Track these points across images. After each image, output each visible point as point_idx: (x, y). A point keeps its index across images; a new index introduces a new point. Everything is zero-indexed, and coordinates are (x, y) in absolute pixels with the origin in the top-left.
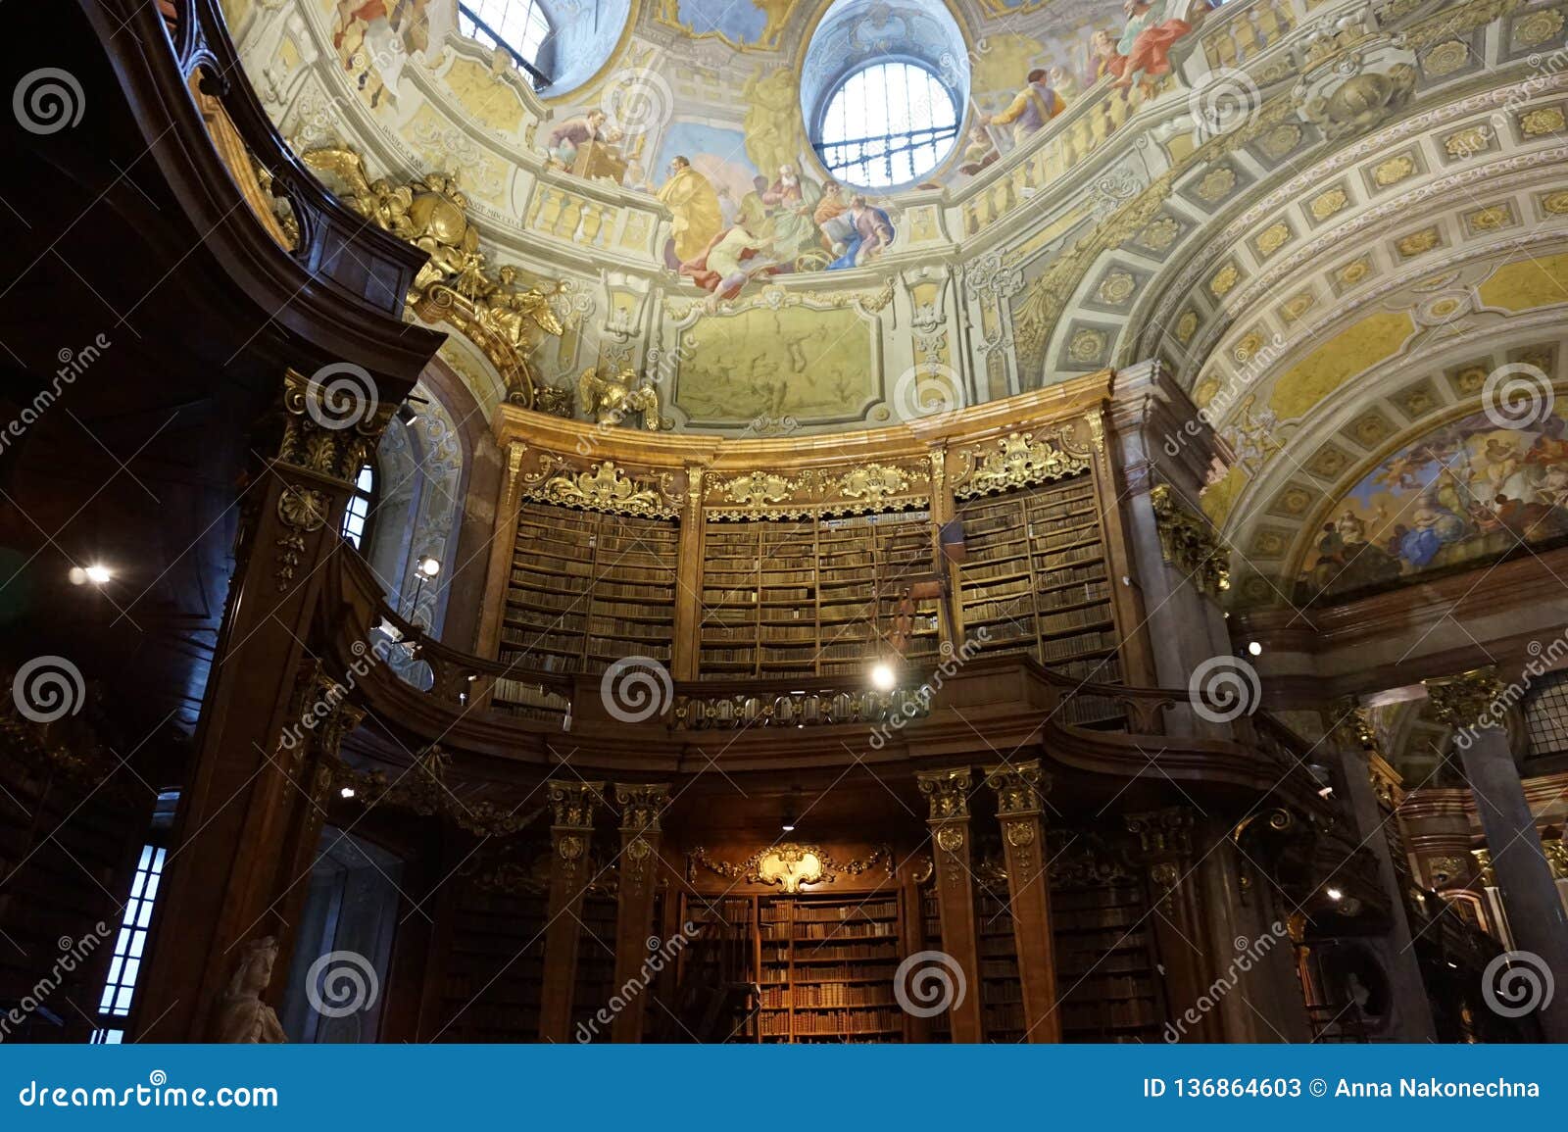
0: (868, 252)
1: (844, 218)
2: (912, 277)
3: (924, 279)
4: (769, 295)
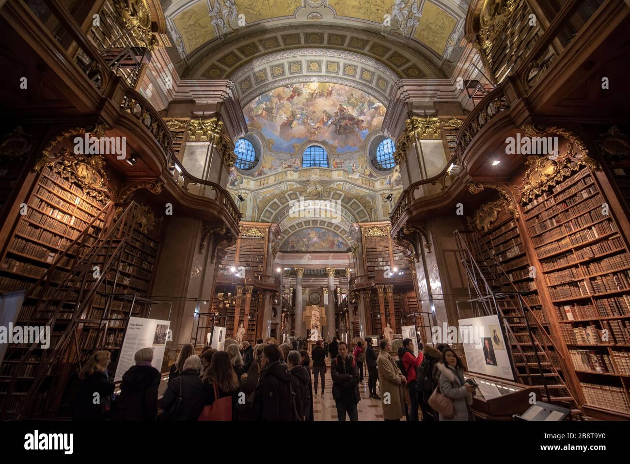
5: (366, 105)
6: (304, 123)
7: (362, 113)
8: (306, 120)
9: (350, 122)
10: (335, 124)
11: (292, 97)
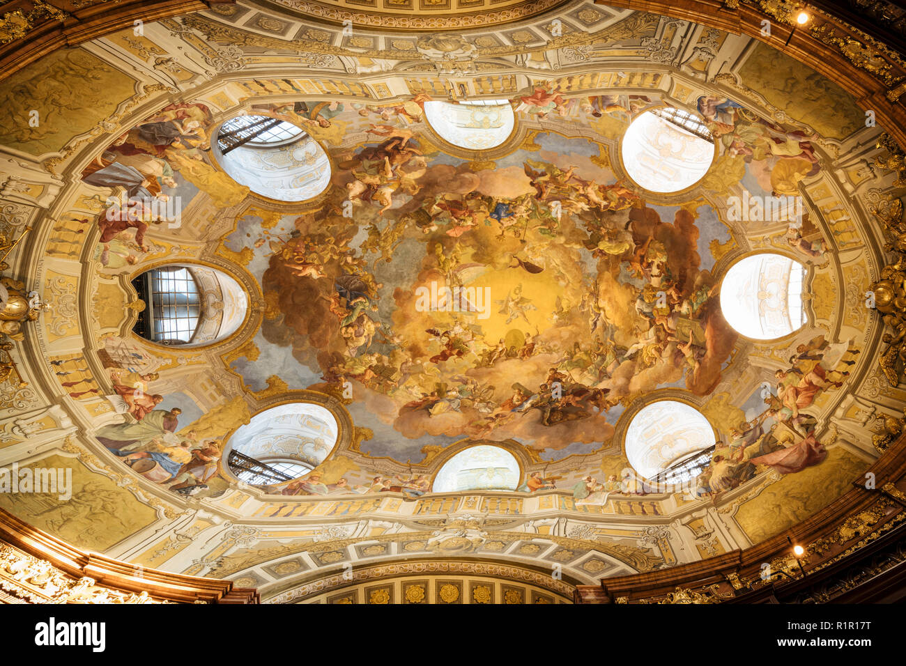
0: (717, 99)
1: (719, 120)
2: (701, 76)
3: (695, 71)
4: (782, 118)
5: (610, 358)
6: (463, 408)
7: (603, 375)
8: (469, 403)
9: (578, 399)
10: (542, 408)
11: (444, 356)
